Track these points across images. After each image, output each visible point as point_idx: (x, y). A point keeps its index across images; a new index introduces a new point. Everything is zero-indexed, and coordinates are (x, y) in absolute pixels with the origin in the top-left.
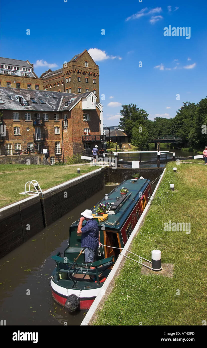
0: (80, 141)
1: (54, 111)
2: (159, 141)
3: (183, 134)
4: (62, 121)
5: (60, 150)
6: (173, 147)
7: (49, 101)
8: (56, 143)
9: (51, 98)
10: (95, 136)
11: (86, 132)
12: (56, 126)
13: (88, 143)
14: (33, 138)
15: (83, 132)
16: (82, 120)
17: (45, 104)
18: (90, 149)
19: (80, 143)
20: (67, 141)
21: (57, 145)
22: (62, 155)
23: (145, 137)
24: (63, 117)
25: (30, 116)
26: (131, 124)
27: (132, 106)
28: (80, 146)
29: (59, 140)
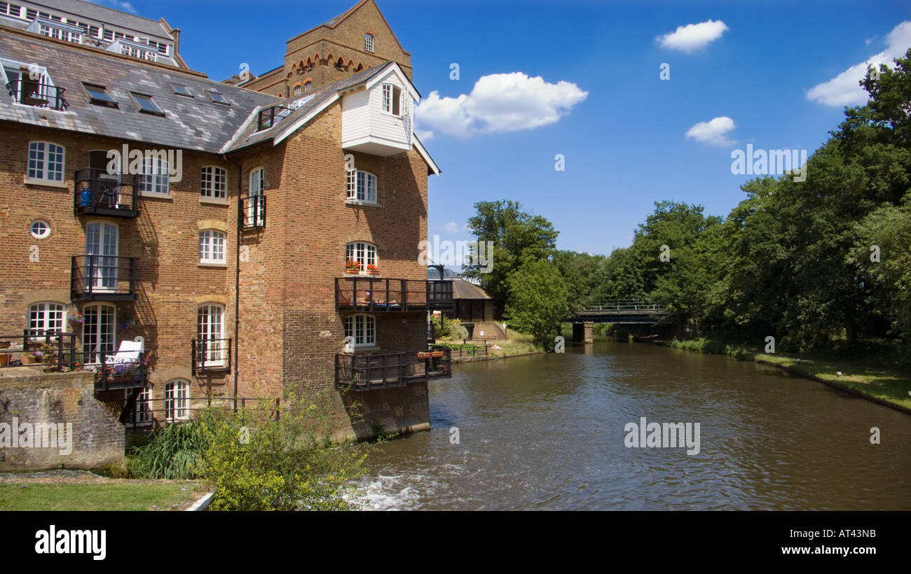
0: (323, 303)
1: (200, 148)
2: (590, 316)
3: (677, 296)
4: (241, 203)
5: (223, 344)
6: (631, 337)
7: (185, 111)
8: (202, 312)
9: (200, 103)
10: (404, 282)
11: (355, 259)
12: (206, 224)
13: (365, 316)
14: (69, 279)
15: (342, 257)
16: (342, 196)
17: (163, 115)
18: (373, 344)
19: (324, 316)
20: (258, 301)
21: (209, 324)
22: (228, 371)
23: (558, 302)
24: (244, 182)
25: (63, 163)
26: (505, 260)
27: (504, 207)
28: (322, 332)
29: (220, 296)
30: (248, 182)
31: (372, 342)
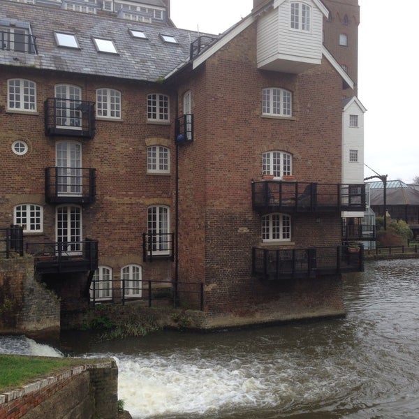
0: (240, 204)
1: (143, 79)
5: (169, 238)
8: (152, 212)
10: (313, 185)
11: (272, 166)
12: (153, 141)
13: (281, 215)
14: (43, 186)
16: (258, 112)
17: (118, 55)
18: (289, 240)
19: (242, 214)
20: (190, 203)
21: (158, 221)
22: (172, 259)
24: (180, 104)
25: (35, 96)
28: (240, 229)
29: (166, 199)
30: (183, 104)
31: (288, 237)
